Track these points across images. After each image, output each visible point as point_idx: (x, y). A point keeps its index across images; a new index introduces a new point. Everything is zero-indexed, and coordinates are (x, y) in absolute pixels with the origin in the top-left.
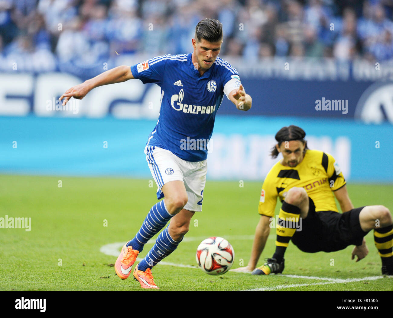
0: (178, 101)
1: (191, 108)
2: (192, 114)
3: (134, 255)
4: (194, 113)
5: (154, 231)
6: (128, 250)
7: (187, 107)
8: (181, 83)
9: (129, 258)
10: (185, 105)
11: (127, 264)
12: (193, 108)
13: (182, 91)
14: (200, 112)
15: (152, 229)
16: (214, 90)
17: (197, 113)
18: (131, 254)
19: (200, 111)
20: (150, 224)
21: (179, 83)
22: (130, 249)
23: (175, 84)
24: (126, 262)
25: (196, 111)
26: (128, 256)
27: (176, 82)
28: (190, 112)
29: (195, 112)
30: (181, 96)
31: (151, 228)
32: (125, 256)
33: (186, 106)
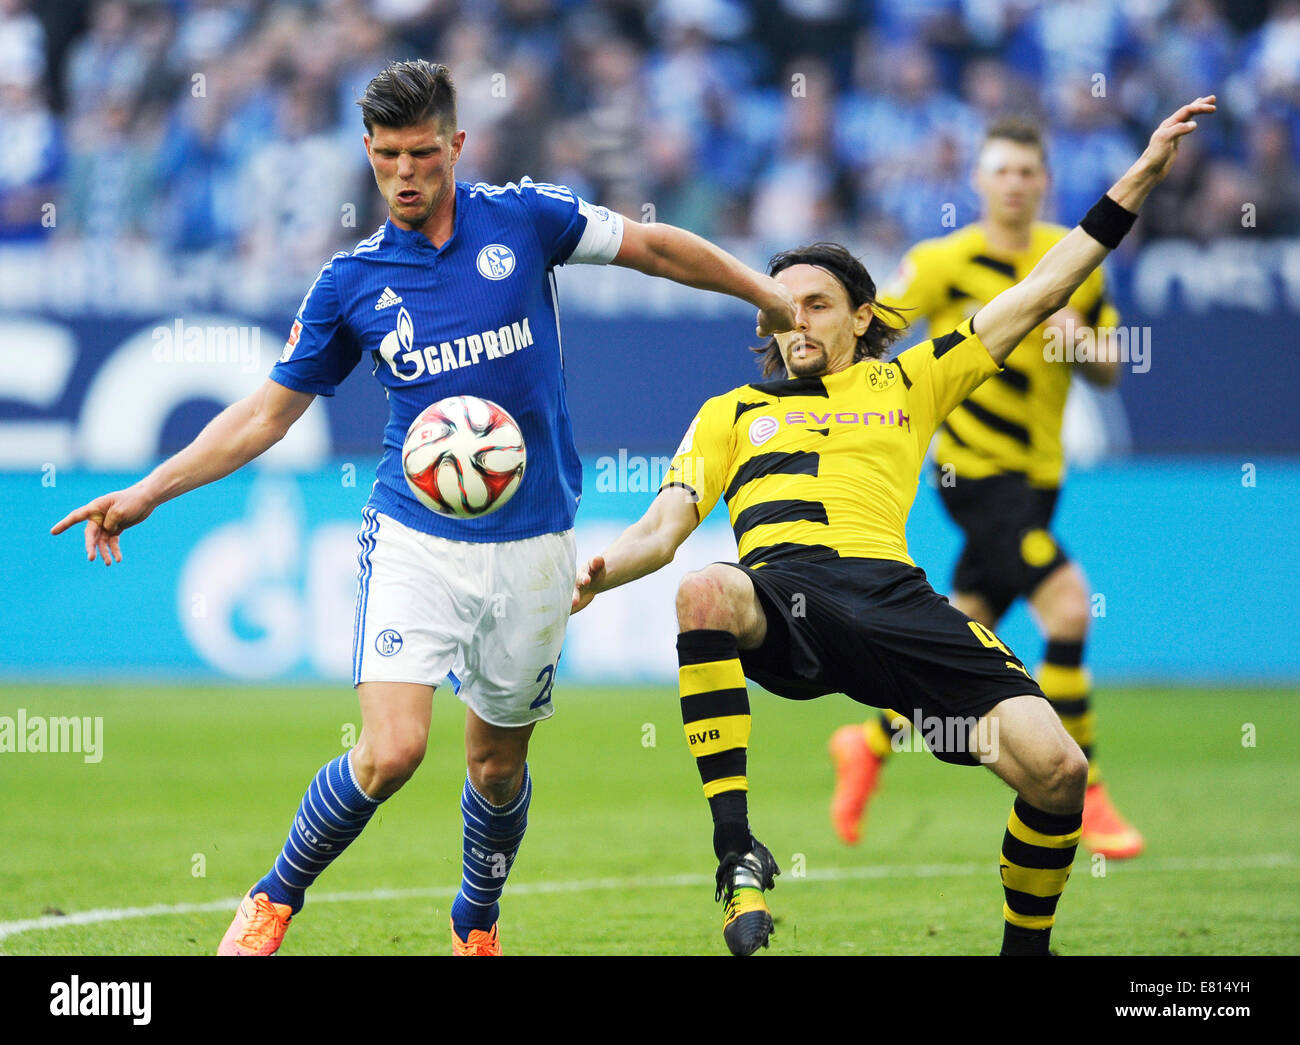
0: (403, 351)
1: (451, 352)
2: (460, 369)
3: (276, 919)
4: (464, 363)
5: (323, 849)
6: (255, 906)
7: (435, 353)
8: (392, 294)
9: (260, 931)
10: (427, 351)
11: (256, 949)
12: (456, 349)
13: (403, 315)
14: (483, 355)
15: (317, 843)
16: (502, 270)
17: (476, 360)
18: (266, 919)
19: (481, 350)
20: (309, 827)
21: (388, 298)
22: (261, 902)
23: (378, 308)
24: (252, 943)
25: (468, 357)
26: (257, 925)
27: (380, 301)
28: (450, 365)
29: (466, 360)
30: (406, 329)
31: (315, 841)
32: (248, 926)
33: (431, 350)
